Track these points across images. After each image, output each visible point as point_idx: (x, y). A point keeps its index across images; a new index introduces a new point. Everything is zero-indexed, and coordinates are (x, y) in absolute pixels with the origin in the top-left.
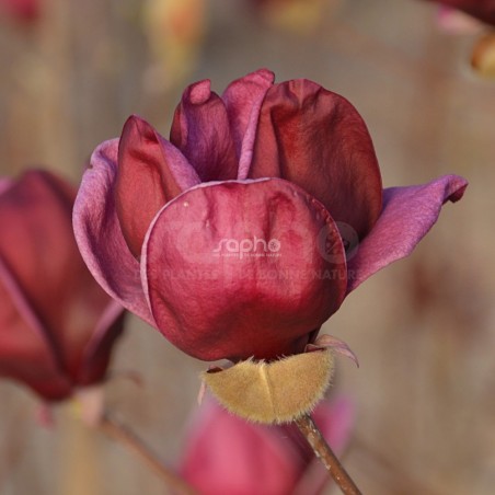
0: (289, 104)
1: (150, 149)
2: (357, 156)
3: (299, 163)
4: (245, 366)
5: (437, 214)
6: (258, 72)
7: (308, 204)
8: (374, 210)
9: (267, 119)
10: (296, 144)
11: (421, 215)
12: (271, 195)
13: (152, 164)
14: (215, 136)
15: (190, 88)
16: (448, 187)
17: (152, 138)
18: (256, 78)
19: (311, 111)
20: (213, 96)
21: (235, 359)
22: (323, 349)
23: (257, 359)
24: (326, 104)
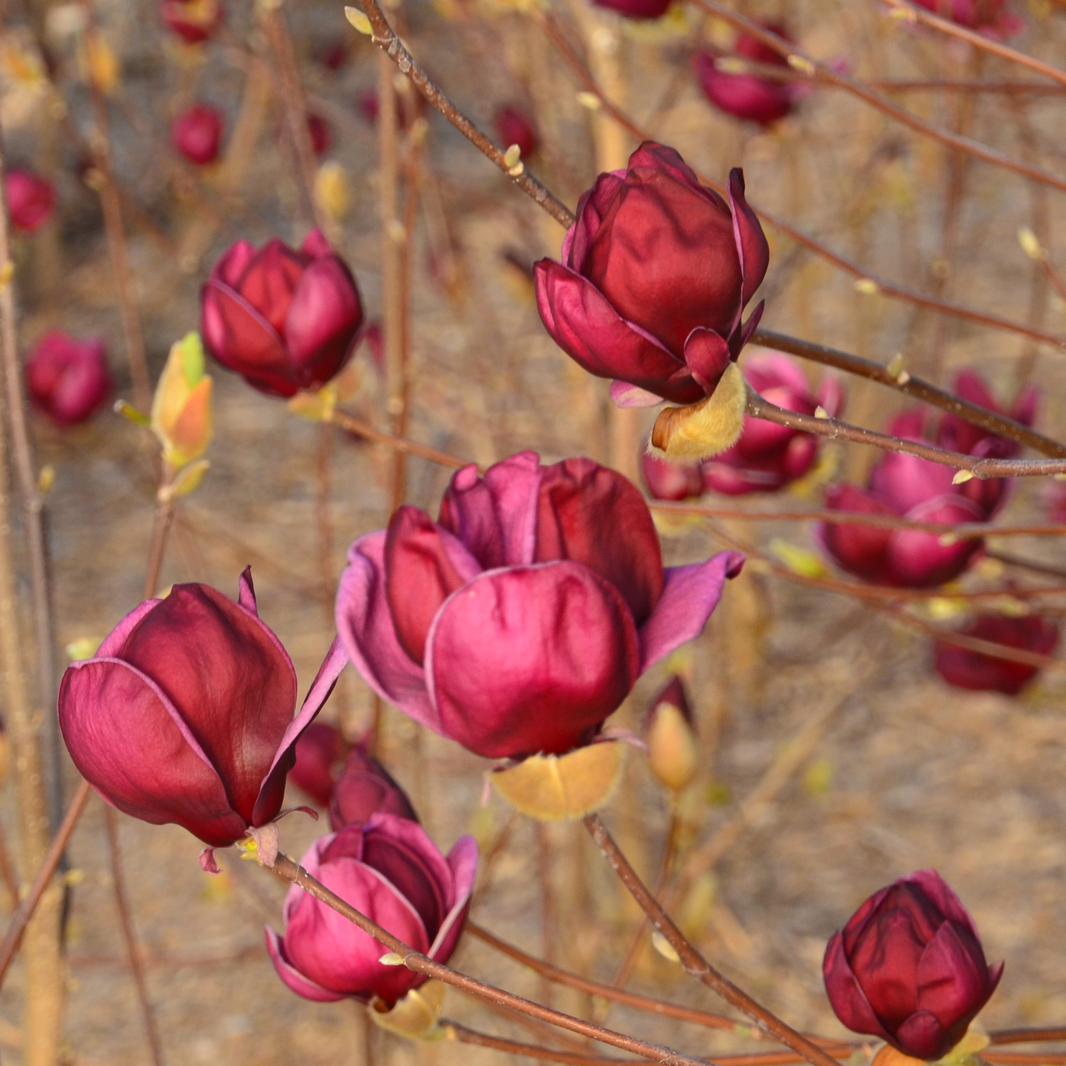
0: (568, 484)
1: (426, 540)
2: (636, 535)
3: (579, 545)
4: (535, 762)
5: (720, 589)
6: (521, 454)
7: (599, 586)
8: (655, 589)
9: (546, 501)
10: (576, 525)
11: (705, 592)
12: (561, 578)
13: (427, 555)
14: (481, 524)
15: (456, 475)
16: (728, 563)
17: (427, 528)
18: (520, 460)
19: (589, 490)
20: (479, 482)
21: (519, 757)
22: (612, 740)
23: (546, 753)
24: (604, 482)
